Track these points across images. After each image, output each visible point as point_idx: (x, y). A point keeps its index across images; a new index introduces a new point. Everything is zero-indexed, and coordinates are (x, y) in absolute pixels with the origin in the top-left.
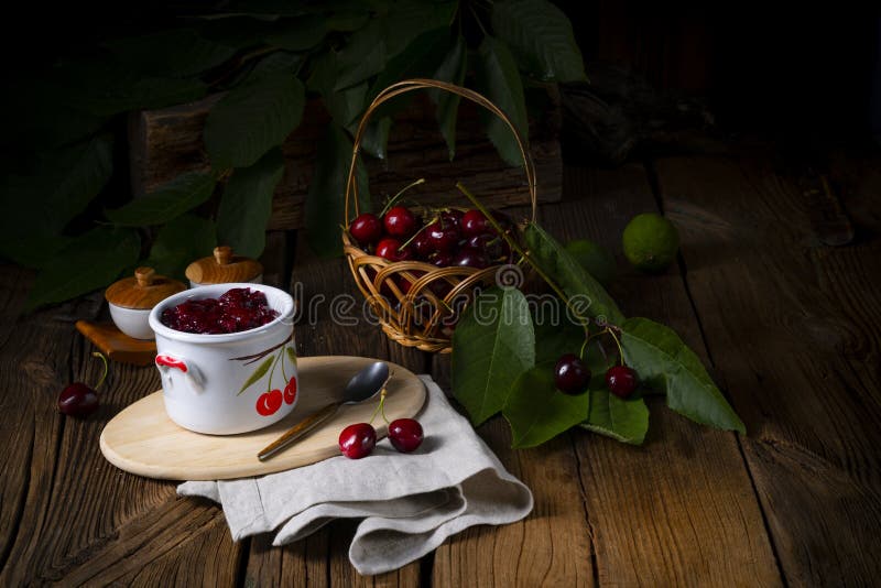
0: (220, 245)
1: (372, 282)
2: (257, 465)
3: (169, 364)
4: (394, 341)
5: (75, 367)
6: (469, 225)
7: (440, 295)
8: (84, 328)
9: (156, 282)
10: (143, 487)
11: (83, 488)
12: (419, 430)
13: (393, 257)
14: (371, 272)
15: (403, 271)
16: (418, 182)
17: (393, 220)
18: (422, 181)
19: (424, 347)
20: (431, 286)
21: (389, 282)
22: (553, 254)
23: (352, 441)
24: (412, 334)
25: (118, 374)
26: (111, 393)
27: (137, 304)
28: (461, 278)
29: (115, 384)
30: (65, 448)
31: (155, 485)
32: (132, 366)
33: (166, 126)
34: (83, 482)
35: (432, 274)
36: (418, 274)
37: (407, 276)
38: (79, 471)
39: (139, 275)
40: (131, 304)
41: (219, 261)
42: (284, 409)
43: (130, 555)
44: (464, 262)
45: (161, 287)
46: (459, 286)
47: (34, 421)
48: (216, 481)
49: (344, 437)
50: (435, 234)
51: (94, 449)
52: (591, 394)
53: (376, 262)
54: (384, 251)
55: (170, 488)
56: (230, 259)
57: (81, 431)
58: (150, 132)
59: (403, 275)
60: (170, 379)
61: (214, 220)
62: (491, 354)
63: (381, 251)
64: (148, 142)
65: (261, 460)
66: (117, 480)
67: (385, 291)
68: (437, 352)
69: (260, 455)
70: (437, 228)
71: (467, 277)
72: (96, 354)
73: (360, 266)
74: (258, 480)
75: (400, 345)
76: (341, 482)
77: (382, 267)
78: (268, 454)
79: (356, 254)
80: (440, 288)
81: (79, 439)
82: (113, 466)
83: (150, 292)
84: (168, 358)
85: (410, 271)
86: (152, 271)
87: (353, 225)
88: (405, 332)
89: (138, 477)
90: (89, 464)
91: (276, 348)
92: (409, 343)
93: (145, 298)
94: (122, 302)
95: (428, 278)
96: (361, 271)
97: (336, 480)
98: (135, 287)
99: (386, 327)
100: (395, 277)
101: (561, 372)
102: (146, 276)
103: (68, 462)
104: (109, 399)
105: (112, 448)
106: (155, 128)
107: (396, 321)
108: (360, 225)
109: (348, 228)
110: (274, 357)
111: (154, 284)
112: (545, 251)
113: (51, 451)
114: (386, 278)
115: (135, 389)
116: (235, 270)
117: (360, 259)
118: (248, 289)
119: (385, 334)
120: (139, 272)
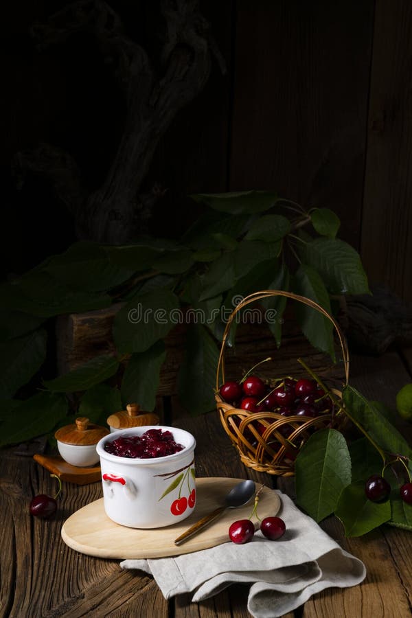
1: (238, 426)
2: (174, 549)
3: (112, 480)
4: (250, 468)
5: (34, 486)
6: (301, 389)
7: (286, 435)
8: (40, 459)
9: (89, 428)
10: (95, 564)
11: (54, 565)
12: (282, 524)
13: (253, 409)
14: (237, 420)
15: (260, 419)
16: (267, 360)
17: (250, 385)
18: (269, 359)
19: (271, 472)
20: (279, 429)
21: (250, 427)
22: (362, 407)
23: (238, 531)
24: (264, 462)
26: (62, 502)
27: (79, 442)
28: (300, 423)
29: (64, 496)
30: (37, 538)
31: (103, 563)
32: (74, 484)
33: (87, 324)
34: (53, 561)
35: (281, 421)
36: (271, 421)
37: (263, 422)
38: (49, 553)
39: (78, 423)
40: (75, 441)
41: (130, 414)
42: (188, 511)
43: (94, 609)
44: (301, 413)
45: (93, 431)
46: (299, 429)
47: (13, 521)
48: (146, 559)
49: (232, 529)
50: (279, 394)
51: (57, 539)
52: (391, 502)
53: (240, 413)
54: (247, 406)
55: (114, 565)
56: (138, 412)
57: (46, 527)
58: (76, 328)
59: (260, 421)
60: (112, 490)
61: (119, 388)
62: (321, 476)
63: (245, 405)
64: (74, 335)
65: (178, 545)
66: (76, 560)
67: (247, 433)
68: (280, 476)
69: (176, 541)
70: (281, 390)
71: (304, 423)
72: (52, 475)
73: (229, 416)
74: (175, 559)
75: (254, 471)
76: (235, 558)
77: (246, 416)
78: (181, 541)
79: (228, 408)
80: (286, 430)
81: (46, 532)
82: (72, 550)
83: (86, 434)
84: (112, 475)
85: (265, 419)
86: (87, 420)
87: (222, 388)
88: (259, 462)
89: (91, 557)
90: (55, 548)
91: (185, 468)
92: (261, 469)
93: (84, 438)
94: (67, 440)
95: (277, 424)
96: (230, 419)
97: (232, 557)
98: (76, 431)
99: (244, 459)
100: (255, 423)
101: (371, 487)
102: (84, 423)
103: (41, 548)
104: (62, 507)
105: (71, 537)
106: (79, 325)
107: (253, 455)
108: (227, 389)
109: (218, 391)
110: (183, 475)
111: (88, 429)
112: (356, 405)
113: (28, 541)
114: (248, 424)
115: (78, 499)
116: (141, 419)
117: (228, 411)
118: (160, 430)
119: (243, 463)
120: (78, 420)
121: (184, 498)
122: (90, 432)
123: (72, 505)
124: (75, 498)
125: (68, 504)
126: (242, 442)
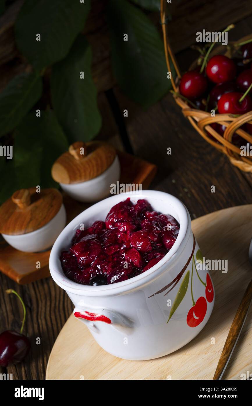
0: (71, 141)
3: (90, 319)
13: (237, 109)
14: (217, 127)
15: (251, 120)
17: (215, 69)
21: (241, 133)
25: (33, 292)
27: (26, 228)
29: (35, 305)
32: (42, 281)
39: (17, 201)
40: (21, 229)
45: (39, 203)
53: (222, 119)
54: (227, 106)
59: (251, 123)
61: (52, 108)
63: (224, 107)
72: (9, 291)
73: (207, 126)
77: (231, 122)
79: (199, 116)
83: (32, 212)
87: (180, 85)
91: (188, 263)
93: (31, 220)
94: (12, 230)
96: (209, 129)
98: (18, 211)
99: (237, 163)
102: (23, 199)
104: (36, 326)
108: (188, 85)
109: (177, 90)
110: (188, 273)
114: (236, 130)
115: (53, 306)
116: (94, 162)
117: (203, 119)
118: (128, 199)
119: (237, 168)
120: (15, 198)
121: (201, 299)
122: (37, 207)
123: (48, 318)
124: (48, 304)
125: (43, 317)
126: (231, 151)
